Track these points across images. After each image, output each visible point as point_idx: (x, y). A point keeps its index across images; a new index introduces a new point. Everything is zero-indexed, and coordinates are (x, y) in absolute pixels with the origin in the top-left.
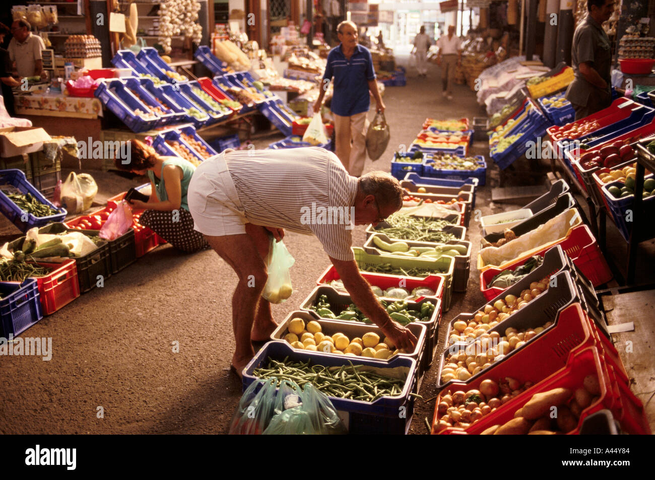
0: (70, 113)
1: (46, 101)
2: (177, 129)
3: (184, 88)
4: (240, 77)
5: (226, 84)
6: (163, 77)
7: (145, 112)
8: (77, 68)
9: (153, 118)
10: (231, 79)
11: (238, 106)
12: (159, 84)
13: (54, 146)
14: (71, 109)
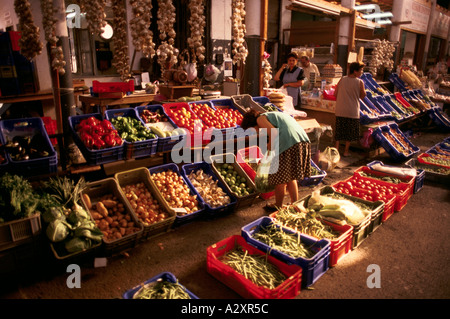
0: (323, 108)
1: (310, 101)
2: (388, 124)
3: (388, 98)
4: (416, 93)
5: (408, 97)
6: (376, 91)
7: (369, 112)
8: (328, 83)
9: (374, 117)
10: (411, 93)
11: (418, 112)
12: (375, 96)
13: (320, 130)
14: (323, 106)
